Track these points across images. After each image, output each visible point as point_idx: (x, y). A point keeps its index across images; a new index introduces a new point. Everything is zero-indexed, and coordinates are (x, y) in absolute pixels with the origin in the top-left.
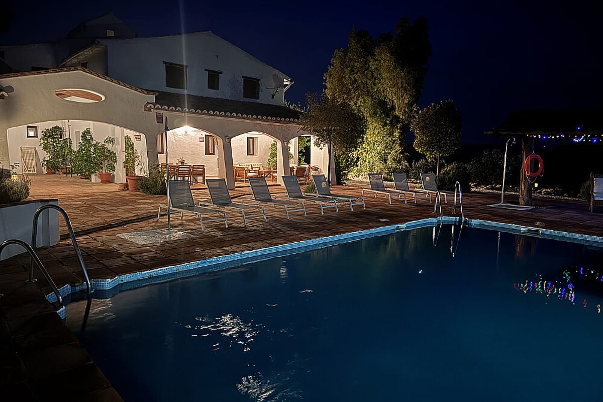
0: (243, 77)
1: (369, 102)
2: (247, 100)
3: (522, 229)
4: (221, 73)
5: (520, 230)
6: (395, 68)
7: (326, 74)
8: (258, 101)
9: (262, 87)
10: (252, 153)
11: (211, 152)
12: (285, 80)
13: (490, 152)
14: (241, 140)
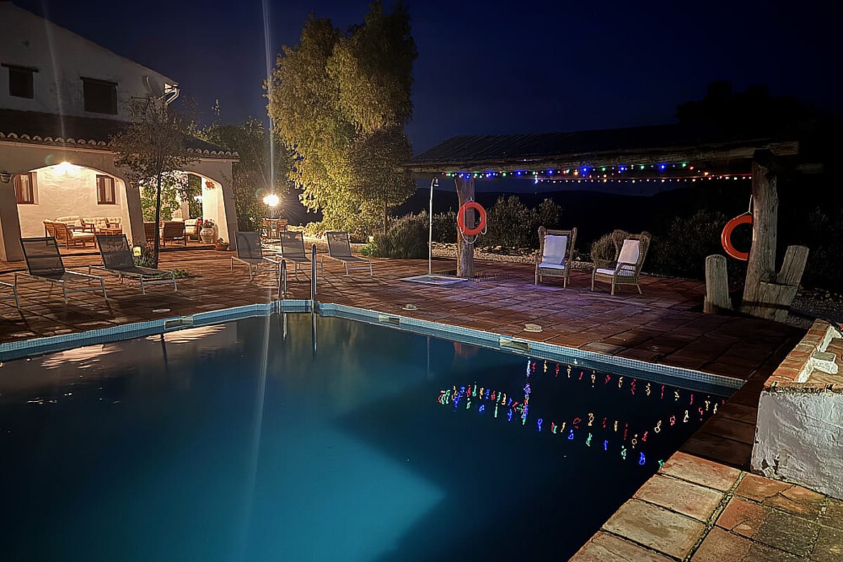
0: (81, 78)
1: (332, 125)
2: (93, 115)
3: (380, 316)
4: (37, 71)
5: (378, 319)
6: (359, 74)
7: (267, 82)
8: (113, 117)
9: (120, 95)
10: (111, 200)
11: (26, 200)
12: (167, 86)
13: (506, 199)
14: (85, 180)
